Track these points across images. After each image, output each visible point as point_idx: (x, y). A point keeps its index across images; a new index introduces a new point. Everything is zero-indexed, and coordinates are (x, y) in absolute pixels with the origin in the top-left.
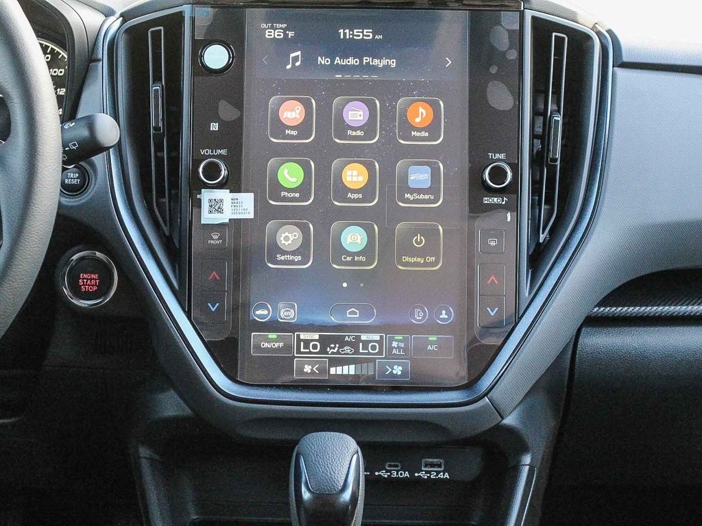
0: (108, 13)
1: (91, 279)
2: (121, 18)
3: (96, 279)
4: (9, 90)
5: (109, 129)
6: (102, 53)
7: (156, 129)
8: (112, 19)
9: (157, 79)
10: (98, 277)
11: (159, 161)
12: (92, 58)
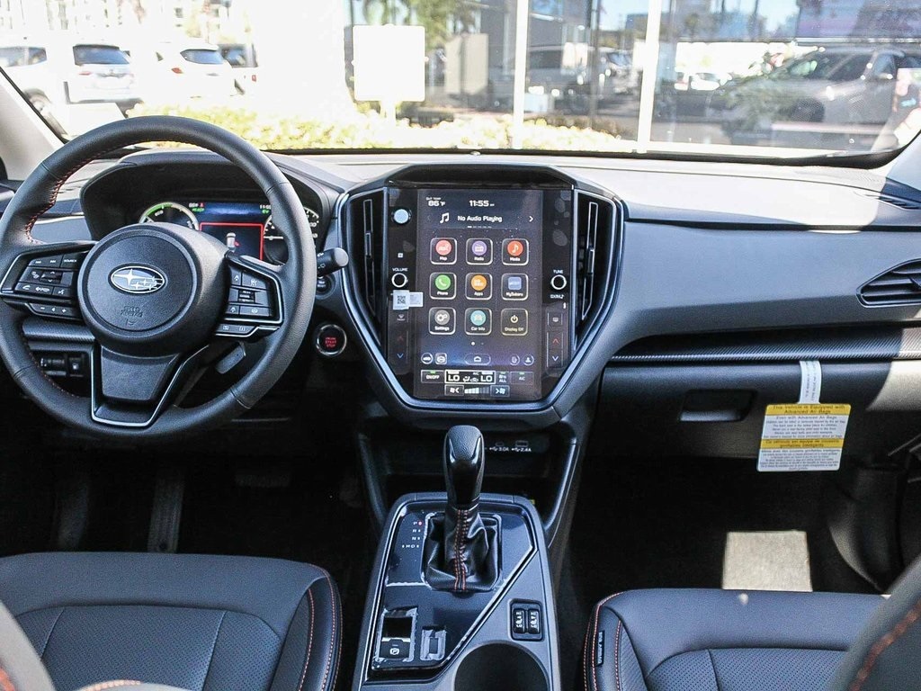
0: (341, 191)
1: (332, 340)
2: (349, 194)
3: (334, 340)
5: (342, 257)
6: (338, 214)
7: (368, 256)
8: (343, 194)
9: (369, 229)
10: (336, 339)
11: (370, 274)
12: (332, 217)
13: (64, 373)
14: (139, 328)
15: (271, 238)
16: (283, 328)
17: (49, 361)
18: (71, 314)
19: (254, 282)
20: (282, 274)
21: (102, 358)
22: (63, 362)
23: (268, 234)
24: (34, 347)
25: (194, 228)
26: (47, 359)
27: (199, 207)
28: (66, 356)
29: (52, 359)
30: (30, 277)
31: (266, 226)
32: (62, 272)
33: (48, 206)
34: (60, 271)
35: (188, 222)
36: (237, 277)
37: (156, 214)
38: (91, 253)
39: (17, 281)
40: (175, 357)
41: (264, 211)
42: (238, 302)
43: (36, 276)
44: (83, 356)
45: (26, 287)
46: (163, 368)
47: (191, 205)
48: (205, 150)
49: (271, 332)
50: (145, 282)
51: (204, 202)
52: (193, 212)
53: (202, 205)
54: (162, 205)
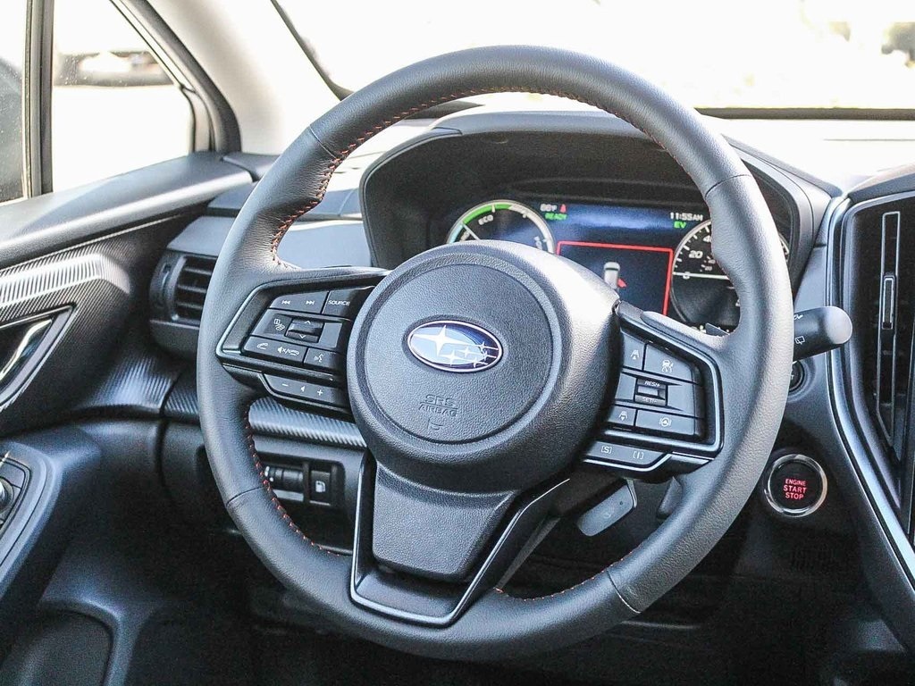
0: (834, 193)
1: (797, 486)
2: (848, 200)
3: (802, 487)
4: (742, 278)
5: (840, 324)
6: (828, 237)
7: (887, 325)
8: (838, 200)
9: (890, 269)
10: (806, 484)
11: (886, 361)
12: (815, 243)
13: (299, 497)
14: (449, 438)
15: (687, 275)
16: (719, 463)
17: (279, 473)
18: (331, 400)
19: (667, 366)
20: (724, 353)
21: (378, 485)
22: (301, 476)
23: (681, 268)
24: (262, 446)
25: (545, 248)
26: (276, 468)
27: (557, 212)
28: (306, 467)
29: (284, 469)
30: (271, 327)
31: (679, 252)
32: (324, 321)
33: (310, 203)
34: (321, 319)
35: (537, 239)
36: (634, 351)
37: (481, 222)
38: (378, 291)
39: (249, 334)
40: (508, 496)
41: (676, 225)
42: (634, 401)
43: (281, 327)
44: (334, 469)
45: (262, 347)
46: (482, 516)
47: (544, 207)
48: (594, 109)
49: (694, 467)
50: (466, 352)
51: (567, 202)
52: (548, 221)
53: (563, 208)
54: (493, 206)
